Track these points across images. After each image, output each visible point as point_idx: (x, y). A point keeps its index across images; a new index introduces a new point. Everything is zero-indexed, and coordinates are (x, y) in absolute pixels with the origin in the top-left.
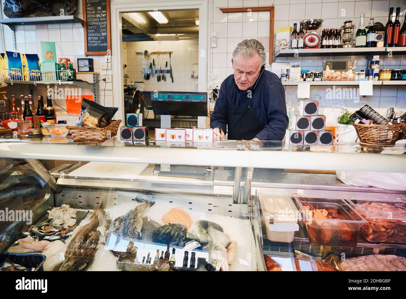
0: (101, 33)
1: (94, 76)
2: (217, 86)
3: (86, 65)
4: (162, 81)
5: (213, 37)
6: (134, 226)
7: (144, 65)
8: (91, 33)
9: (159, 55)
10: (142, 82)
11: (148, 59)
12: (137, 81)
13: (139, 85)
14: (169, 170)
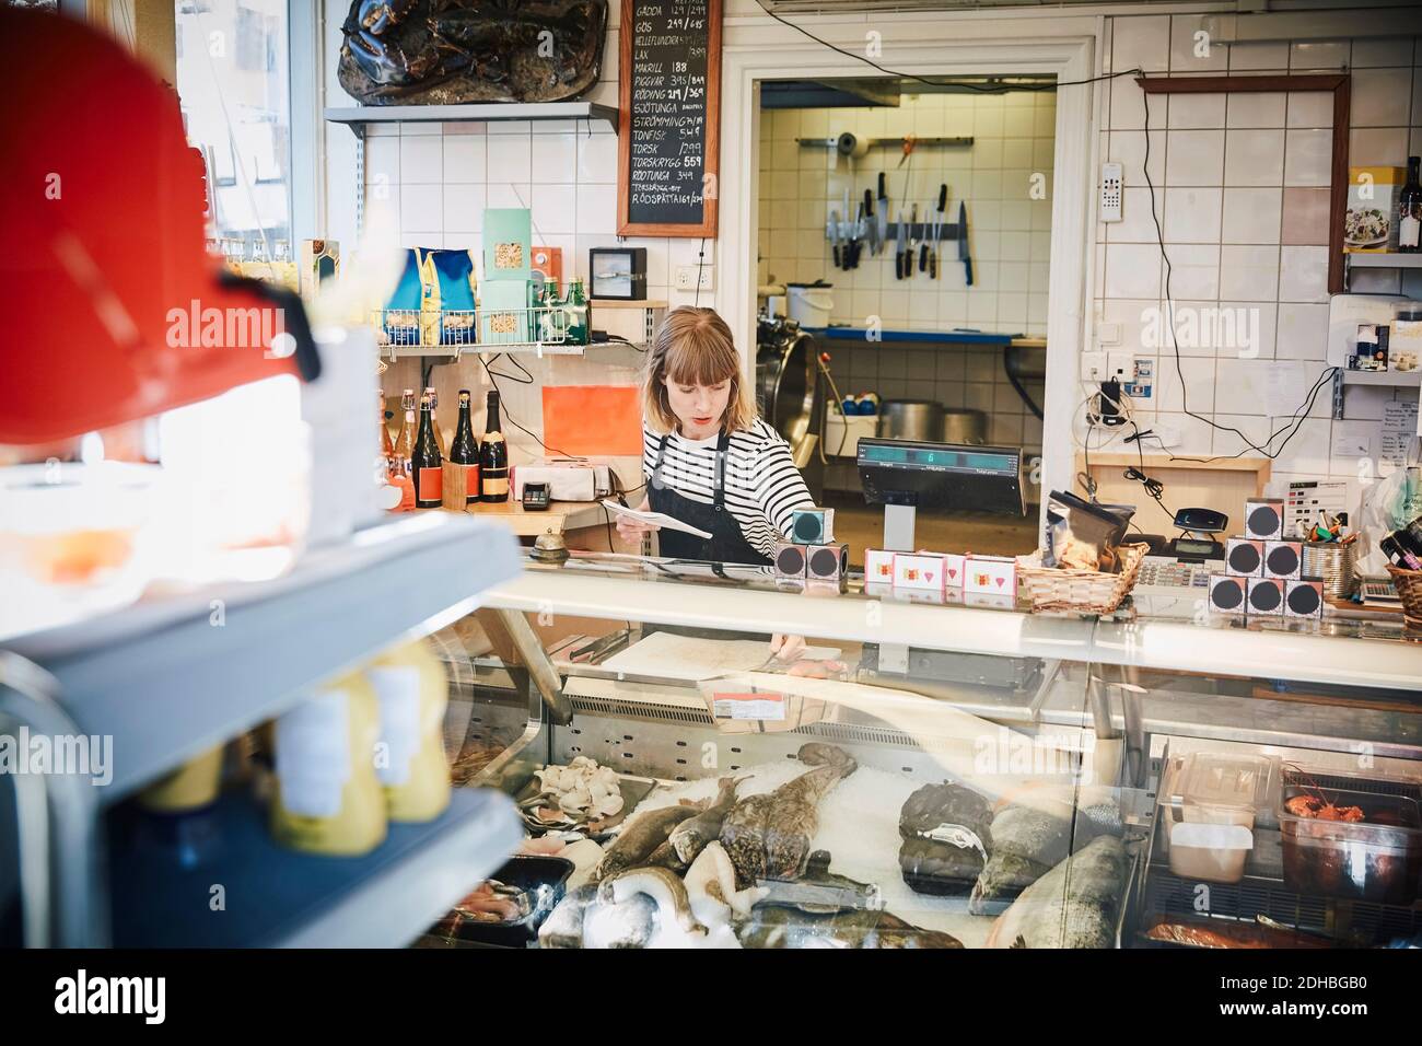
0: (683, 156)
1: (650, 316)
2: (1120, 371)
3: (622, 273)
4: (919, 278)
5: (1108, 184)
6: (796, 821)
7: (832, 200)
8: (644, 155)
9: (906, 154)
10: (819, 284)
11: (855, 170)
12: (800, 281)
13: (809, 299)
14: (904, 670)
